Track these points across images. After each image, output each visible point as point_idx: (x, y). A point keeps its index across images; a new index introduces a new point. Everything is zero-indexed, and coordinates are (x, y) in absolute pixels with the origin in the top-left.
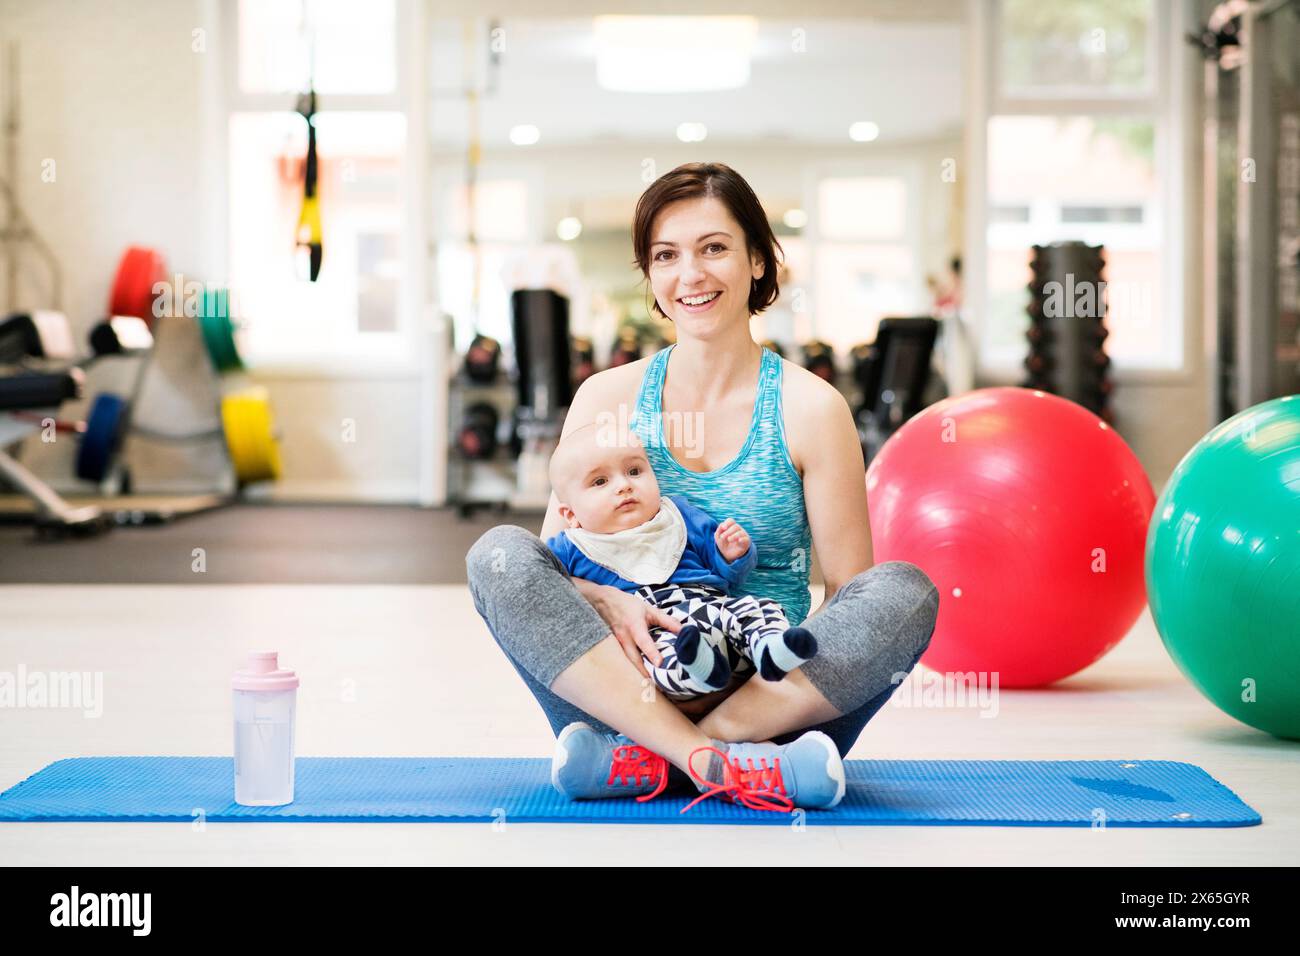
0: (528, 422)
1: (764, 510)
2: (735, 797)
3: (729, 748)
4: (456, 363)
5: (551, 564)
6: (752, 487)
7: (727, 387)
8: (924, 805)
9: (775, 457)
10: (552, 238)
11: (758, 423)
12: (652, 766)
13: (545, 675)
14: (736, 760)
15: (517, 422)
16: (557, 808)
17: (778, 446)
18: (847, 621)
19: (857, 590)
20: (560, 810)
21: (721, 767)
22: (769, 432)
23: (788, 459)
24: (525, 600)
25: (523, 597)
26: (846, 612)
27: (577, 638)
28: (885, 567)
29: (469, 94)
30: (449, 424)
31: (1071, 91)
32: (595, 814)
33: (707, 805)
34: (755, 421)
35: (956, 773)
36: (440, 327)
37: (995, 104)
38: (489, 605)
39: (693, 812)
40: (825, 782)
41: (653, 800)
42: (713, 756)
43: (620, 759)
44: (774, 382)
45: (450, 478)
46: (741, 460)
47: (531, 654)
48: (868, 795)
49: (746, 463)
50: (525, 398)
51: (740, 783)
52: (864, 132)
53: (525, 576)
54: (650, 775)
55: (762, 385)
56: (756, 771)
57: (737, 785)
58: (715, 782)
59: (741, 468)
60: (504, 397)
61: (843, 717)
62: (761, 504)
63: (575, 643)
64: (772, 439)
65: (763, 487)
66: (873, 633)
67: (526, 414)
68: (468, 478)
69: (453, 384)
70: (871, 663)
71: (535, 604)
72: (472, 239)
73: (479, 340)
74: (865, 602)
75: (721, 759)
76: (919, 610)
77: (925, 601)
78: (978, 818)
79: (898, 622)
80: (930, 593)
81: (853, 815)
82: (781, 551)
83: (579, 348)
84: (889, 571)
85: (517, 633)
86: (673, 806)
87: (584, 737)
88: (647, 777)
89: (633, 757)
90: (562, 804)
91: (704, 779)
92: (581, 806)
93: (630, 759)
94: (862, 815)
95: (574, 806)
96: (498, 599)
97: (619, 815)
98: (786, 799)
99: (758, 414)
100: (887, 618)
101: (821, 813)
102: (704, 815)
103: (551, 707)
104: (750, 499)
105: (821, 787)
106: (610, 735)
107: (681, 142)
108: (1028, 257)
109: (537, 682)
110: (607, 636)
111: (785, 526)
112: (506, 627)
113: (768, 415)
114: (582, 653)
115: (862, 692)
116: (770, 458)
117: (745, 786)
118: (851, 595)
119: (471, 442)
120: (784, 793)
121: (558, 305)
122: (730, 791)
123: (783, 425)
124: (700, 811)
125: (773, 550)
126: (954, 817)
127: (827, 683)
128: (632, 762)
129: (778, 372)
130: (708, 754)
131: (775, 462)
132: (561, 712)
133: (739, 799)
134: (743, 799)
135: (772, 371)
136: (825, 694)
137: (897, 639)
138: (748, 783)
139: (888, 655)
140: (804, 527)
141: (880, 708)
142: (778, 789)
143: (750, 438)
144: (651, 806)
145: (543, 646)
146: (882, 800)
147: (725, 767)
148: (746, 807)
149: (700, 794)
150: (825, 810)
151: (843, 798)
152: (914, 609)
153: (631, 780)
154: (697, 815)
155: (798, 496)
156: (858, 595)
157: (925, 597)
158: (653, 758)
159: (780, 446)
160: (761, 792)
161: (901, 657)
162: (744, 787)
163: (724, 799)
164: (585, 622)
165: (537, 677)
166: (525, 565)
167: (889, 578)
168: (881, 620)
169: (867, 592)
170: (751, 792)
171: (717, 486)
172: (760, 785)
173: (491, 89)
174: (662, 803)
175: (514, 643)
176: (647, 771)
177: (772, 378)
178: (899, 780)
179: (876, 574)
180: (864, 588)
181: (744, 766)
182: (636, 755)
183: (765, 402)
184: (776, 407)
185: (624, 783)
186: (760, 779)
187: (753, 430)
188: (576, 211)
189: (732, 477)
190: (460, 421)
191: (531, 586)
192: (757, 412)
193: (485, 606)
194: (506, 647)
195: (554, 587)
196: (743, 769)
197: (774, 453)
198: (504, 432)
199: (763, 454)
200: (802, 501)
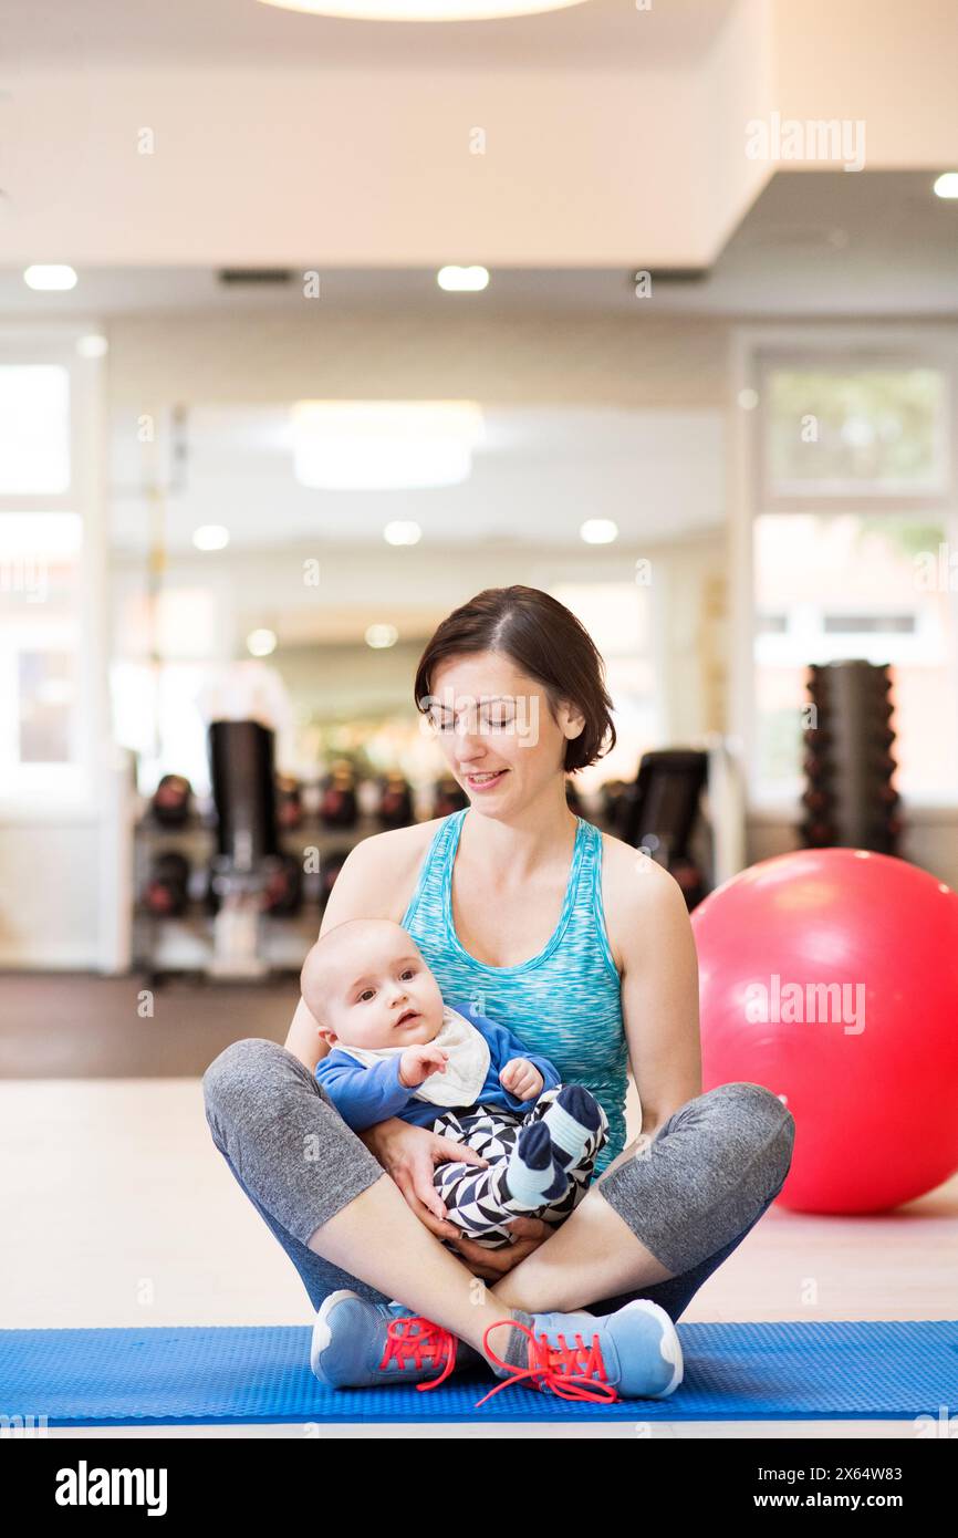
0: (226, 874)
1: (575, 1019)
2: (541, 1384)
3: (533, 1322)
4: (141, 806)
5: (310, 1088)
6: (560, 988)
7: (532, 864)
8: (778, 1391)
9: (591, 953)
10: (243, 654)
11: (571, 909)
12: (435, 1344)
13: (301, 1228)
14: (544, 1336)
15: (213, 874)
16: (318, 1401)
17: (595, 938)
18: (680, 1159)
19: (692, 1120)
20: (322, 1406)
21: (524, 1346)
22: (585, 922)
23: (609, 956)
24: (276, 1134)
25: (275, 1129)
26: (679, 1148)
27: (341, 1182)
28: (727, 1089)
29: (150, 492)
30: (135, 878)
31: (835, 485)
32: (367, 1411)
33: (507, 1397)
34: (567, 908)
35: (808, 1341)
36: (122, 765)
37: (763, 503)
38: (231, 1140)
39: (492, 1406)
40: (657, 1366)
41: (438, 1389)
42: (514, 1330)
43: (395, 1336)
44: (593, 860)
45: (135, 940)
46: (548, 956)
47: (284, 1201)
48: (705, 1377)
49: (554, 959)
50: (224, 846)
51: (549, 1366)
52: (600, 532)
53: (277, 1103)
54: (434, 1356)
55: (576, 863)
56: (570, 1351)
57: (546, 1369)
58: (516, 1365)
59: (548, 965)
60: (199, 845)
61: (674, 1279)
62: (571, 1011)
63: (339, 1188)
64: (587, 930)
65: (574, 989)
66: (714, 1174)
67: (225, 865)
68: (156, 939)
69: (138, 830)
70: (712, 1211)
71: (289, 1138)
72: (156, 658)
73: (167, 781)
74: (704, 1135)
75: (524, 1335)
76: (771, 1144)
77: (780, 1132)
78: (851, 1409)
79: (746, 1159)
80: (785, 1123)
81: (693, 1407)
82: (593, 1069)
83: (286, 788)
84: (734, 1095)
85: (267, 1176)
86: (464, 1397)
87: (350, 1308)
88: (430, 1359)
89: (412, 1333)
90: (323, 1395)
91: (503, 1359)
92: (348, 1398)
93: (409, 1336)
94: (704, 1407)
95: (338, 1399)
96: (243, 1133)
97: (397, 1411)
98: (606, 1387)
99: (571, 899)
100: (732, 1156)
101: (651, 1404)
102: (506, 1410)
103: (308, 1266)
104: (557, 1004)
105: (652, 1373)
106: (382, 1306)
107: (391, 545)
108: (803, 678)
109: (291, 1236)
110: (379, 1178)
111: (600, 1040)
112: (252, 1167)
113: (582, 901)
114: (348, 1201)
115: (699, 1247)
116: (584, 953)
117: (556, 1370)
118: (684, 1126)
119: (161, 898)
120: (605, 1379)
121: (261, 739)
122: (536, 1376)
123: (602, 913)
124: (500, 1405)
125: (583, 1068)
126: (820, 1408)
127: (656, 1237)
128: (412, 1340)
129: (597, 850)
130: (508, 1329)
131: (589, 960)
132: (322, 1276)
133: (548, 1387)
134: (552, 1386)
135: (589, 847)
136: (652, 1249)
137: (744, 1180)
138: (559, 1366)
139: (733, 1200)
140: (622, 1042)
141: (719, 1265)
142: (597, 1374)
143: (560, 927)
144: (435, 1397)
145: (299, 1192)
146: (725, 1384)
147: (530, 1346)
148: (555, 1396)
149: (498, 1380)
150: (657, 1400)
151: (680, 1385)
152: (766, 1142)
153: (410, 1363)
154: (496, 1410)
155: (616, 1002)
156: (695, 1126)
157: (778, 1127)
158: (437, 1333)
159: (600, 940)
160: (576, 1377)
161: (749, 1204)
162: (554, 1372)
163: (529, 1386)
164: (352, 1160)
165: (291, 1230)
166: (277, 1089)
167: (734, 1104)
168: (725, 1156)
169: (706, 1123)
170: (562, 1377)
171: (517, 986)
172: (574, 1369)
173: (177, 485)
174: (449, 1392)
175: (263, 1188)
176: (430, 1350)
177: (589, 856)
178: (739, 1353)
179: (716, 1099)
180: (701, 1117)
181: (554, 1344)
182: (416, 1329)
183: (581, 885)
184: (594, 890)
185: (402, 1367)
186: (575, 1361)
187: (564, 919)
188: (269, 621)
189: (536, 975)
190: (146, 872)
191: (284, 1115)
192: (570, 897)
193: (225, 1140)
194: (252, 1192)
195: (314, 1116)
196: (553, 1348)
197: (589, 948)
198: (198, 885)
199: (576, 949)
200: (621, 1009)
